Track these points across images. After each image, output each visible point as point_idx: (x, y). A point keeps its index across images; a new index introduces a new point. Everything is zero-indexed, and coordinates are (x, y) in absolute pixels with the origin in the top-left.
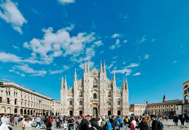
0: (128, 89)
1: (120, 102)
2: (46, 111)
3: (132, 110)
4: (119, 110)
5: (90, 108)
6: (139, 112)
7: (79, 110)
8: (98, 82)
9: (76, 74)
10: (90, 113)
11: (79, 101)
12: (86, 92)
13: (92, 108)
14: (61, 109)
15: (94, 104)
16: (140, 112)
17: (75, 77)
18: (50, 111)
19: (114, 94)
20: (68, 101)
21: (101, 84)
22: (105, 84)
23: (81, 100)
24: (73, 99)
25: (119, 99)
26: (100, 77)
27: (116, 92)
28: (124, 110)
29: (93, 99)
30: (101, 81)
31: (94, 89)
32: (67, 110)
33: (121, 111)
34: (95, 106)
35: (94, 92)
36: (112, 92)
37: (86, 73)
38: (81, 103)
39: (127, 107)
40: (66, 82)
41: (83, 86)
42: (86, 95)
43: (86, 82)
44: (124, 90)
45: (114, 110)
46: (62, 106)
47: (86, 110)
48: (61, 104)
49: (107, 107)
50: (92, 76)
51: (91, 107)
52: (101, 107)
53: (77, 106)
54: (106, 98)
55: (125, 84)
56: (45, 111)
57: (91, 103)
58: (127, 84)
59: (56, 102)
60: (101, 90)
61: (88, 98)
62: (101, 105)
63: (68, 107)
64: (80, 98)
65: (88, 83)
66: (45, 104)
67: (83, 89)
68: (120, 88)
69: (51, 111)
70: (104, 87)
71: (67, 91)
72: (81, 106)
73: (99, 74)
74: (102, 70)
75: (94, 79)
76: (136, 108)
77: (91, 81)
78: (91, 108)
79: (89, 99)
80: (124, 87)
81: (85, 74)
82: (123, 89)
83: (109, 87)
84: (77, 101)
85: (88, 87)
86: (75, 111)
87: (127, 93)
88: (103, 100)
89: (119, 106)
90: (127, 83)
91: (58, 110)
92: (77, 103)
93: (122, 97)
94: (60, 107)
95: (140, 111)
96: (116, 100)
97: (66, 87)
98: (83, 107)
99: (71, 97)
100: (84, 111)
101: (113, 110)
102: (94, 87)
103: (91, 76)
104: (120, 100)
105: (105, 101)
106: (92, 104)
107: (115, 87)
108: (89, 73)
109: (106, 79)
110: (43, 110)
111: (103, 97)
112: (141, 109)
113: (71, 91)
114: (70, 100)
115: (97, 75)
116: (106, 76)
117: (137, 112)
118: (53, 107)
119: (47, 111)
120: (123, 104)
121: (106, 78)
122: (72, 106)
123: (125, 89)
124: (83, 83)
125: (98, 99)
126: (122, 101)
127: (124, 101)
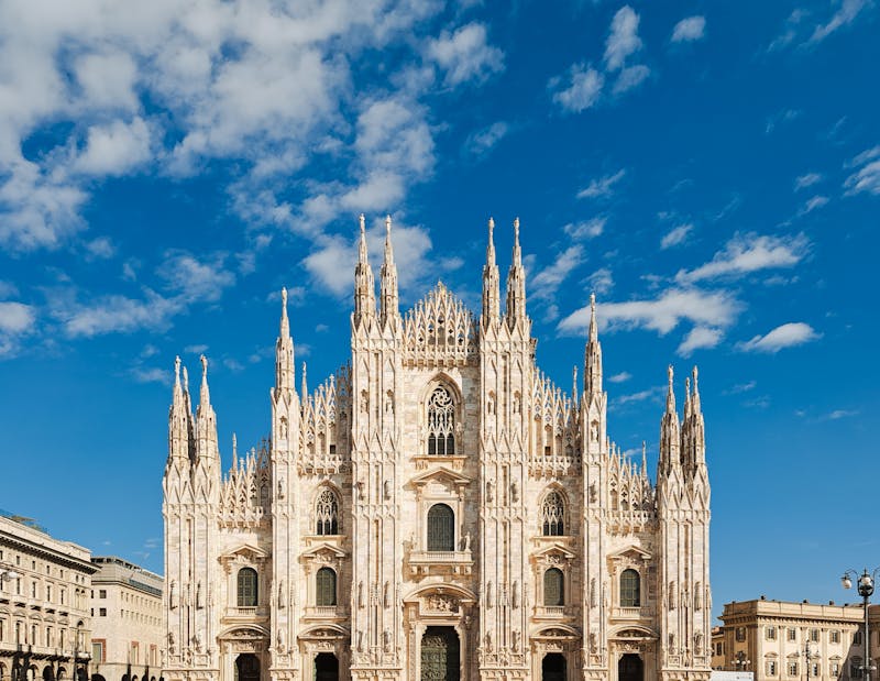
0: (703, 470)
1: (641, 583)
2: (42, 665)
3: (741, 656)
4: (629, 649)
5: (402, 634)
6: (794, 670)
7: (313, 649)
8: (469, 407)
9: (287, 340)
10: (397, 671)
11: (314, 569)
12: (370, 491)
13: (420, 630)
14: (163, 644)
15: (431, 595)
16: (802, 670)
17: (284, 366)
18: (78, 660)
19: (591, 513)
20: (227, 570)
21: (489, 421)
22: (518, 424)
23: (333, 566)
24: (269, 557)
25: (630, 553)
26: (478, 365)
27: (606, 499)
28: (671, 651)
29: (423, 557)
30: (488, 399)
31: (434, 467)
32: (215, 647)
33: (646, 658)
34: (441, 614)
35: (437, 493)
36: (572, 496)
37: (375, 329)
38: (333, 586)
39: (698, 627)
40: (208, 411)
41: (344, 442)
42: (372, 515)
43: (372, 409)
44: (672, 479)
45: (593, 650)
46: (173, 618)
47: (365, 645)
48: (165, 597)
49: (534, 620)
50: (418, 355)
51: (407, 618)
52: (489, 622)
53: (299, 614)
54: (530, 549)
55: (685, 429)
56: (32, 662)
57: (408, 590)
58: (699, 431)
59: (122, 583)
60: (488, 473)
61: (387, 547)
62: (489, 606)
63: (224, 621)
64: (318, 545)
65: (388, 419)
66: (30, 602)
67: (347, 469)
68: (637, 459)
69: (86, 661)
70: (515, 447)
71: (217, 487)
72: (329, 617)
73: (476, 340)
74: (495, 305)
75: (436, 385)
76: (772, 635)
77: (413, 397)
78: (409, 629)
79: (394, 554)
80: (675, 456)
81: (364, 342)
82: (663, 468)
83: (548, 450)
84: (297, 569)
85: (387, 447)
86: (277, 662)
87: (697, 505)
88: (501, 559)
89: (633, 617)
90: (700, 419)
91: (143, 650)
92: (298, 585)
93: (660, 539)
94: (156, 621)
95: (801, 661)
96: (610, 559)
97: (209, 447)
98: (346, 619)
99: (251, 540)
100: (355, 653)
101: (586, 647)
102: (432, 451)
103: (408, 355)
104: (636, 568)
105: (516, 574)
106: (420, 594)
107: (596, 449)
108: (399, 335)
109: (527, 378)
110: (17, 655)
111: (501, 534)
112: (814, 648)
113: (250, 482)
114: (242, 561)
115: (461, 353)
116: (527, 359)
117: (783, 668)
118: (97, 628)
119: (53, 658)
120: (665, 598)
121: (526, 373)
122: (252, 616)
123: (678, 469)
124: (344, 417)
125: (466, 557)
126: (655, 567)
127: (671, 570)
